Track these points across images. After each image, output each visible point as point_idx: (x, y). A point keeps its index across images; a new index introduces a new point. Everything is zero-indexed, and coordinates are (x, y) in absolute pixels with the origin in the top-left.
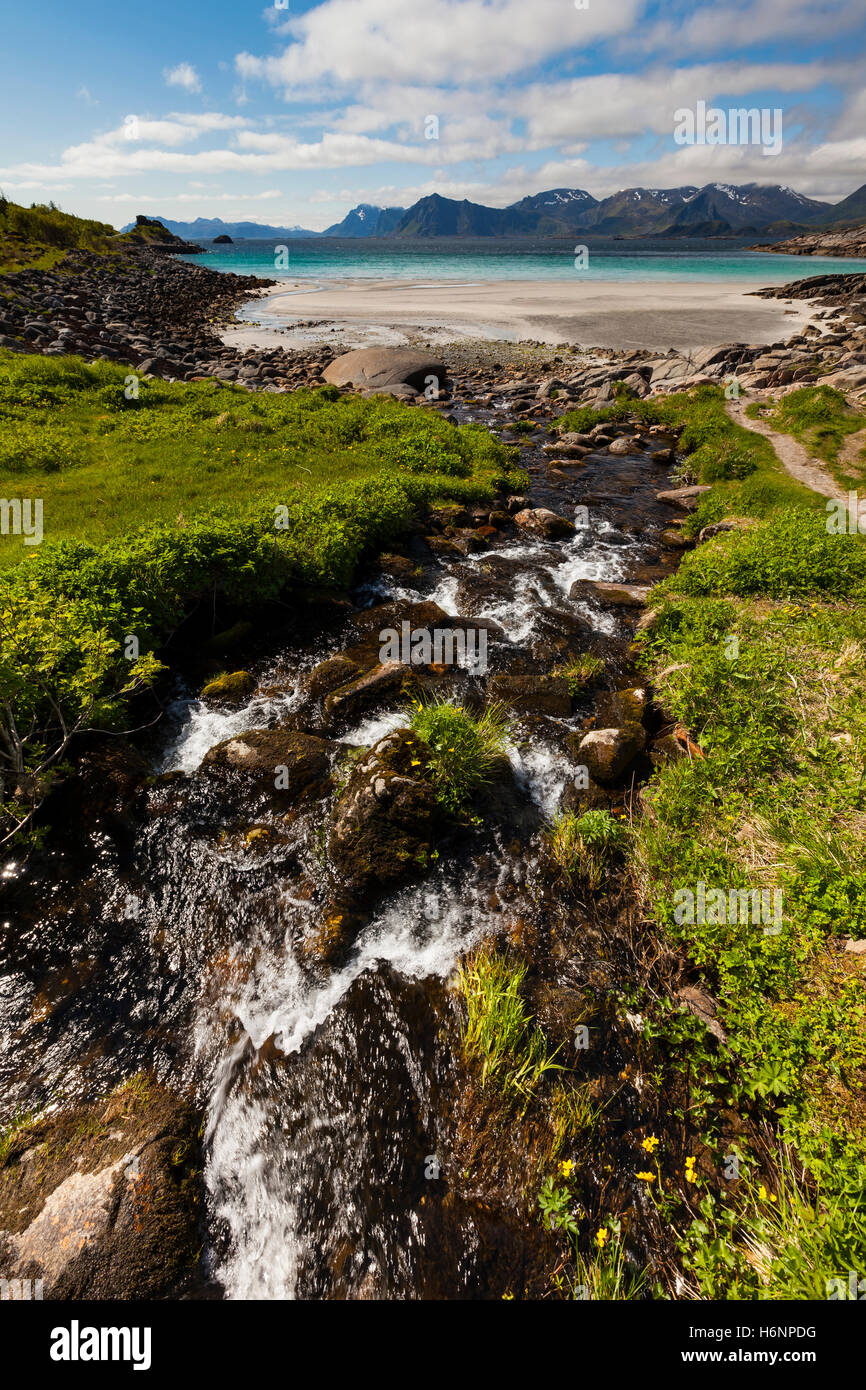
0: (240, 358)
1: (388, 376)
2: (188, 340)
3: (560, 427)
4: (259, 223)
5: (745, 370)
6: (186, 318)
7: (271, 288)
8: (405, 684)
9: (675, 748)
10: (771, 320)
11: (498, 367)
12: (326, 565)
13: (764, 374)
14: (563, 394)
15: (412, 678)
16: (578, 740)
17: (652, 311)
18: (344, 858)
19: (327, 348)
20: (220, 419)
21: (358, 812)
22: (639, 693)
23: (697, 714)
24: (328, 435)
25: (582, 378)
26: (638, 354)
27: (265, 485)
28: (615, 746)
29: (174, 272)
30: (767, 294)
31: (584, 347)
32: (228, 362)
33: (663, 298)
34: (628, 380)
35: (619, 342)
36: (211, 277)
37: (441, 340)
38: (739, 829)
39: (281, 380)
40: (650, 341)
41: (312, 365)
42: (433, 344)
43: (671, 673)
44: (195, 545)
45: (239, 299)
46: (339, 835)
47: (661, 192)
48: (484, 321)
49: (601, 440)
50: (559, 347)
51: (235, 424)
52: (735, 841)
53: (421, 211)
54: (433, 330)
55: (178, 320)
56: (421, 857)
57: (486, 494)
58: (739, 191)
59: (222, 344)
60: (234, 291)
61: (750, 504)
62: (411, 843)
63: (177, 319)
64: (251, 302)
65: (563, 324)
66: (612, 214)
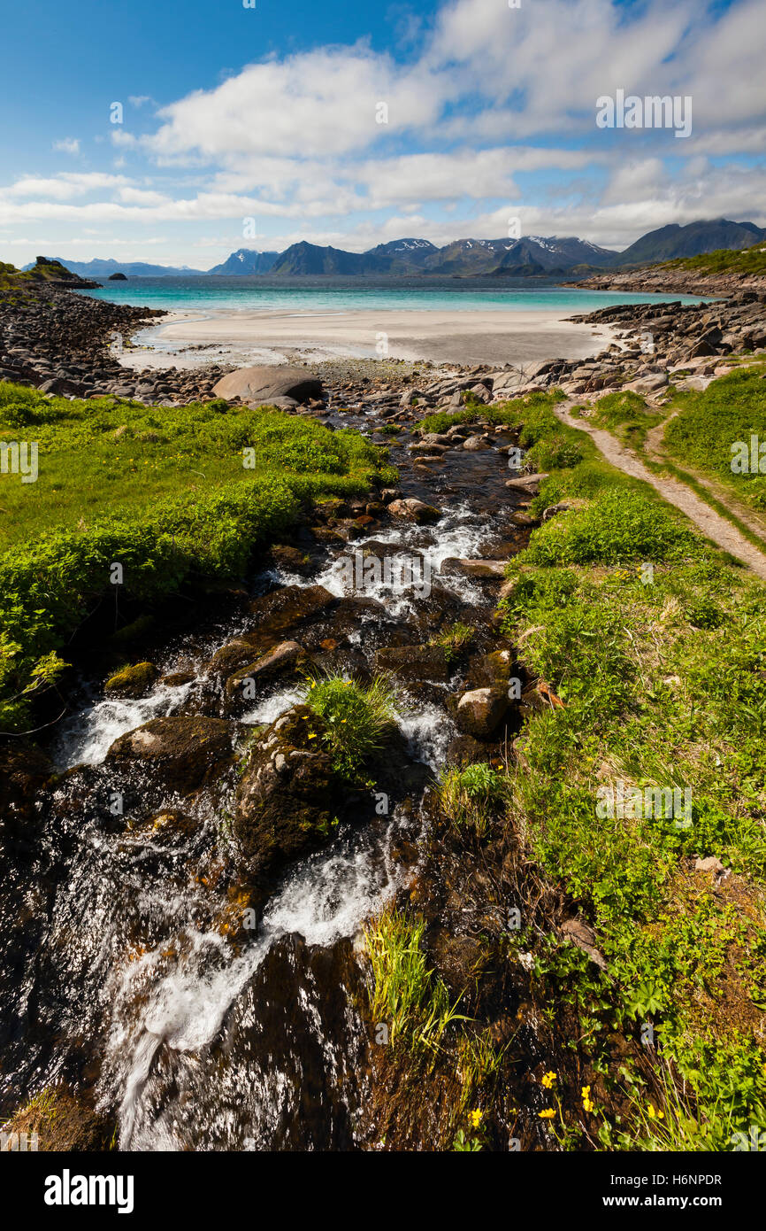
0: (137, 377)
1: (271, 390)
2: (87, 362)
3: (422, 429)
4: (149, 263)
5: (566, 380)
6: (85, 344)
7: (163, 317)
8: (299, 662)
9: (539, 700)
10: (583, 341)
11: (366, 381)
12: (222, 558)
13: (581, 383)
14: (422, 401)
15: (305, 657)
16: (456, 702)
17: (489, 334)
18: (249, 835)
19: (216, 367)
20: (118, 432)
21: (261, 789)
22: (505, 654)
23: (555, 669)
24: (219, 443)
25: (436, 388)
26: (480, 368)
27: (162, 489)
28: (488, 703)
29: (73, 304)
30: (577, 319)
31: (436, 363)
32: (125, 381)
33: (497, 324)
34: (474, 389)
35: (464, 359)
36: (108, 308)
37: (315, 359)
38: (599, 769)
39: (176, 395)
40: (490, 358)
41: (203, 382)
42: (308, 362)
43: (530, 635)
44: (96, 547)
45: (134, 327)
46: (244, 813)
47: (487, 242)
48: (352, 343)
49: (456, 439)
50: (416, 363)
51: (132, 436)
52: (596, 779)
53: (293, 255)
54: (308, 351)
55: (78, 346)
56: (322, 826)
57: (362, 489)
58: (547, 241)
59: (120, 366)
60: (129, 320)
61: (581, 487)
62: (312, 812)
63: (76, 344)
64: (146, 329)
65: (418, 345)
66: (450, 259)
